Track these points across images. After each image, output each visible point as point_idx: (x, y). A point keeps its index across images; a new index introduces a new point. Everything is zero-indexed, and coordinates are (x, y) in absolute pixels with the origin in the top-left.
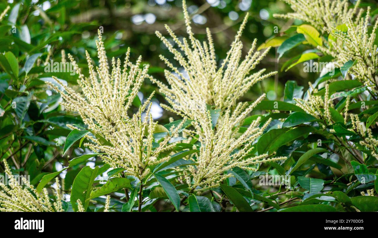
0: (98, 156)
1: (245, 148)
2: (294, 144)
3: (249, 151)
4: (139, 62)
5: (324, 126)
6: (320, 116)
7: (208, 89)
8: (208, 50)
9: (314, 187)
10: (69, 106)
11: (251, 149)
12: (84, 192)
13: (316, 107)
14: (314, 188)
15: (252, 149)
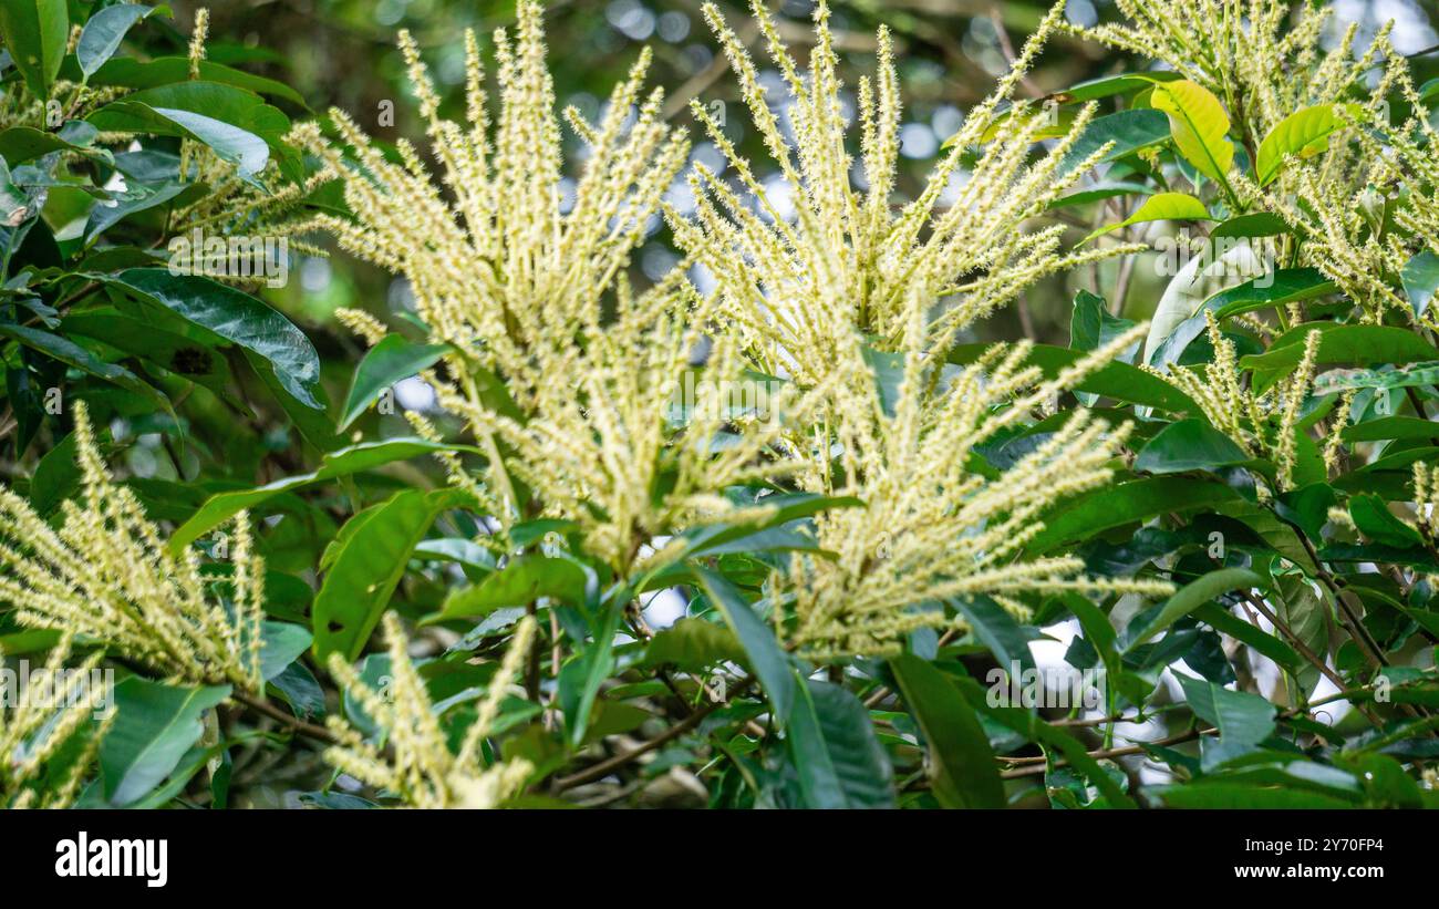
0: (437, 454)
1: (1014, 522)
2: (1139, 542)
3: (1025, 535)
4: (652, 113)
5: (1263, 491)
6: (1256, 448)
7: (862, 265)
8: (872, 113)
9: (1235, 720)
10: (357, 238)
11: (1031, 530)
12: (372, 589)
13: (1249, 411)
14: (1235, 724)
15: (1039, 533)
